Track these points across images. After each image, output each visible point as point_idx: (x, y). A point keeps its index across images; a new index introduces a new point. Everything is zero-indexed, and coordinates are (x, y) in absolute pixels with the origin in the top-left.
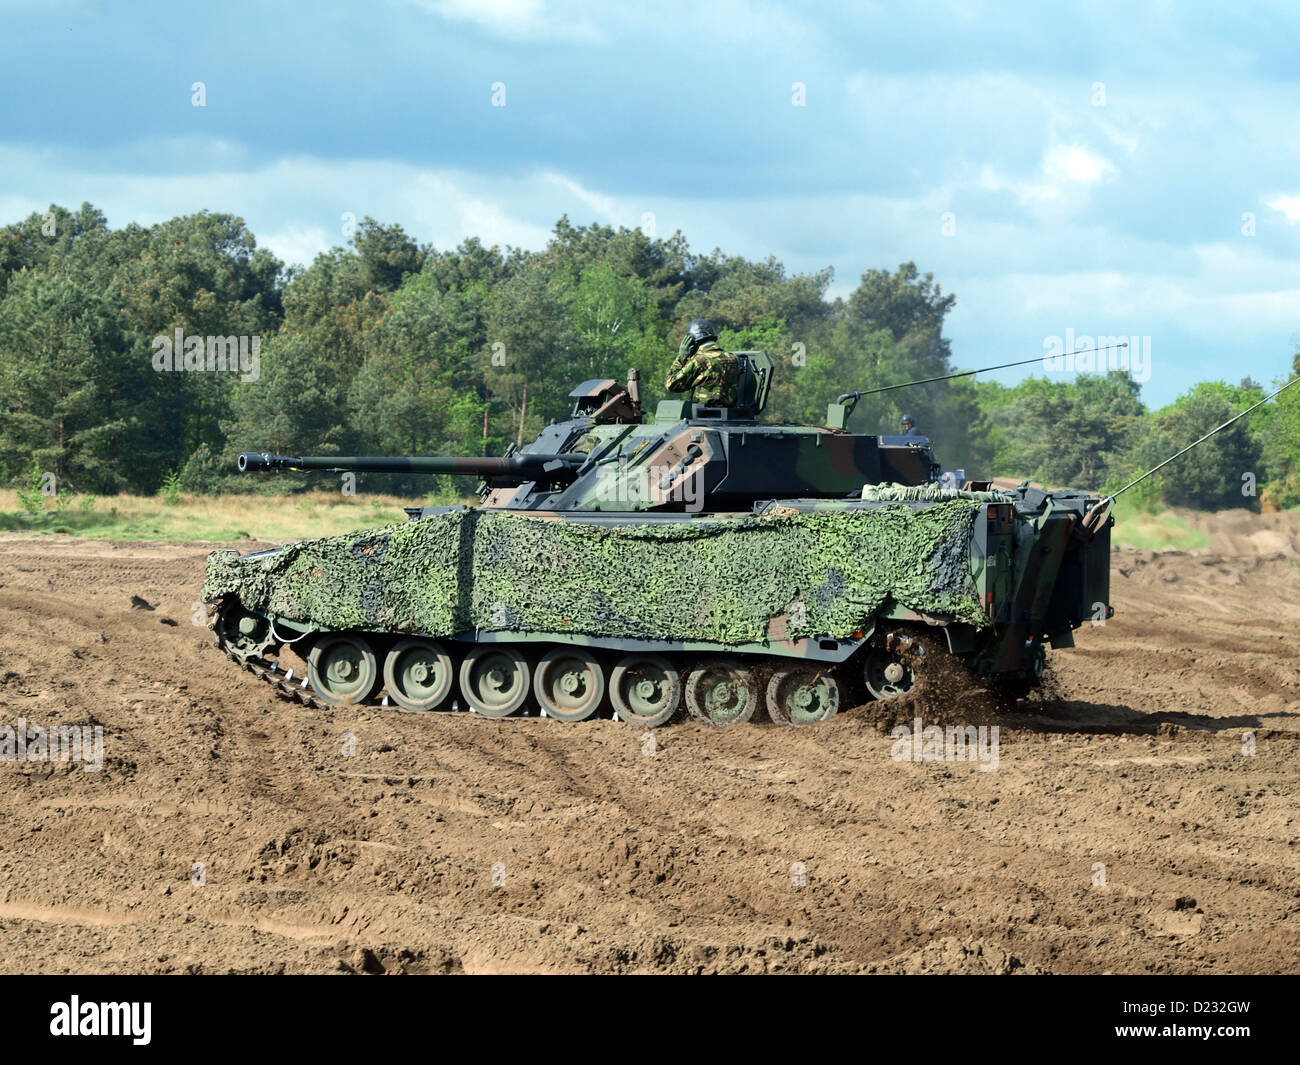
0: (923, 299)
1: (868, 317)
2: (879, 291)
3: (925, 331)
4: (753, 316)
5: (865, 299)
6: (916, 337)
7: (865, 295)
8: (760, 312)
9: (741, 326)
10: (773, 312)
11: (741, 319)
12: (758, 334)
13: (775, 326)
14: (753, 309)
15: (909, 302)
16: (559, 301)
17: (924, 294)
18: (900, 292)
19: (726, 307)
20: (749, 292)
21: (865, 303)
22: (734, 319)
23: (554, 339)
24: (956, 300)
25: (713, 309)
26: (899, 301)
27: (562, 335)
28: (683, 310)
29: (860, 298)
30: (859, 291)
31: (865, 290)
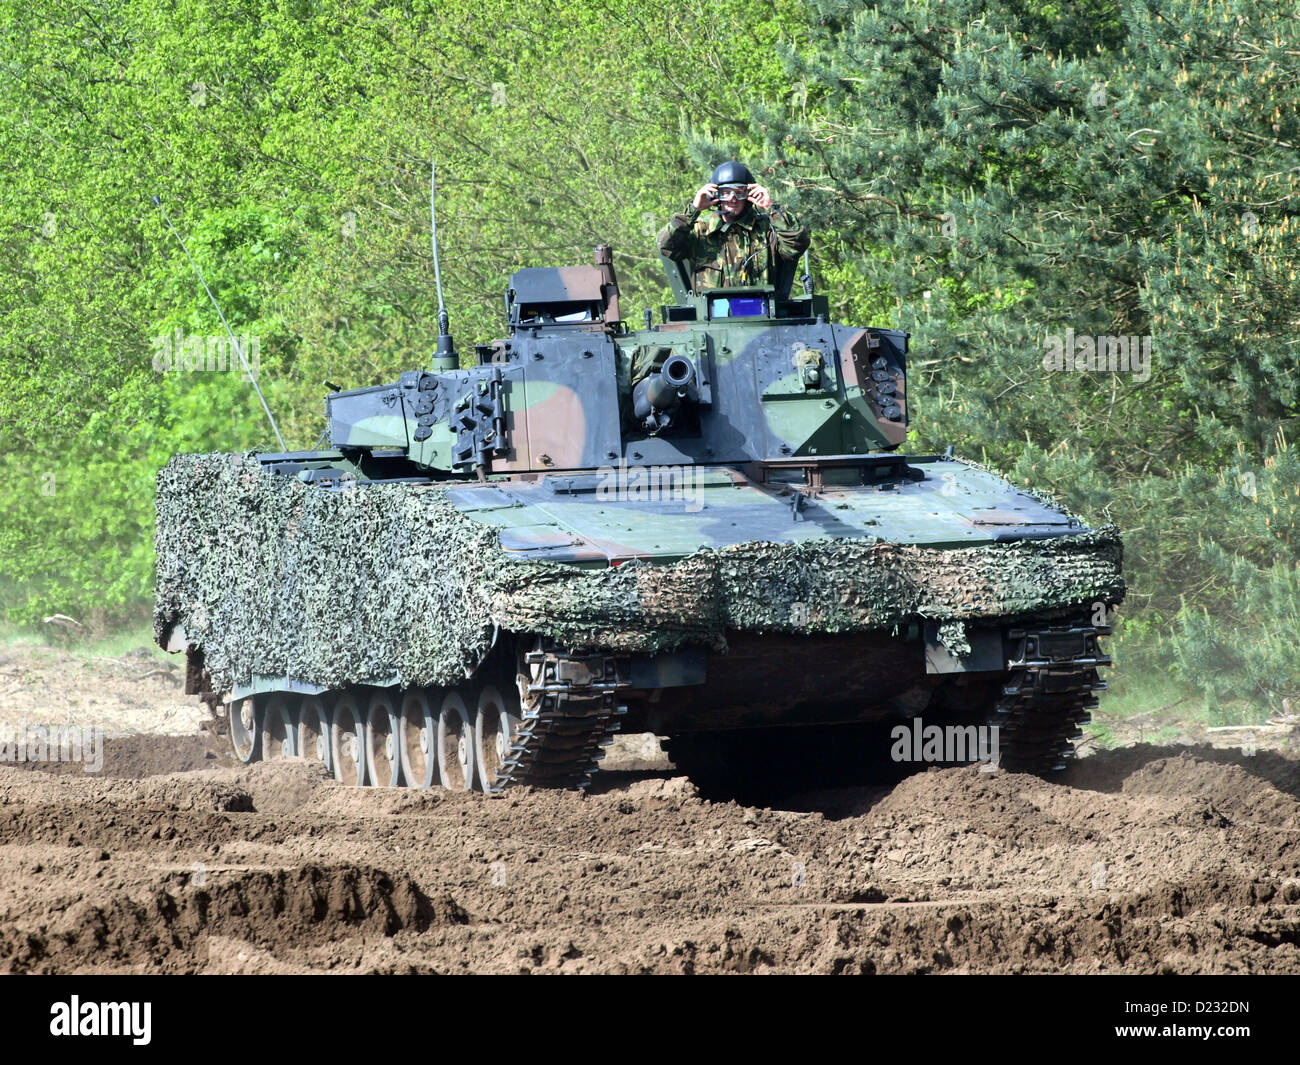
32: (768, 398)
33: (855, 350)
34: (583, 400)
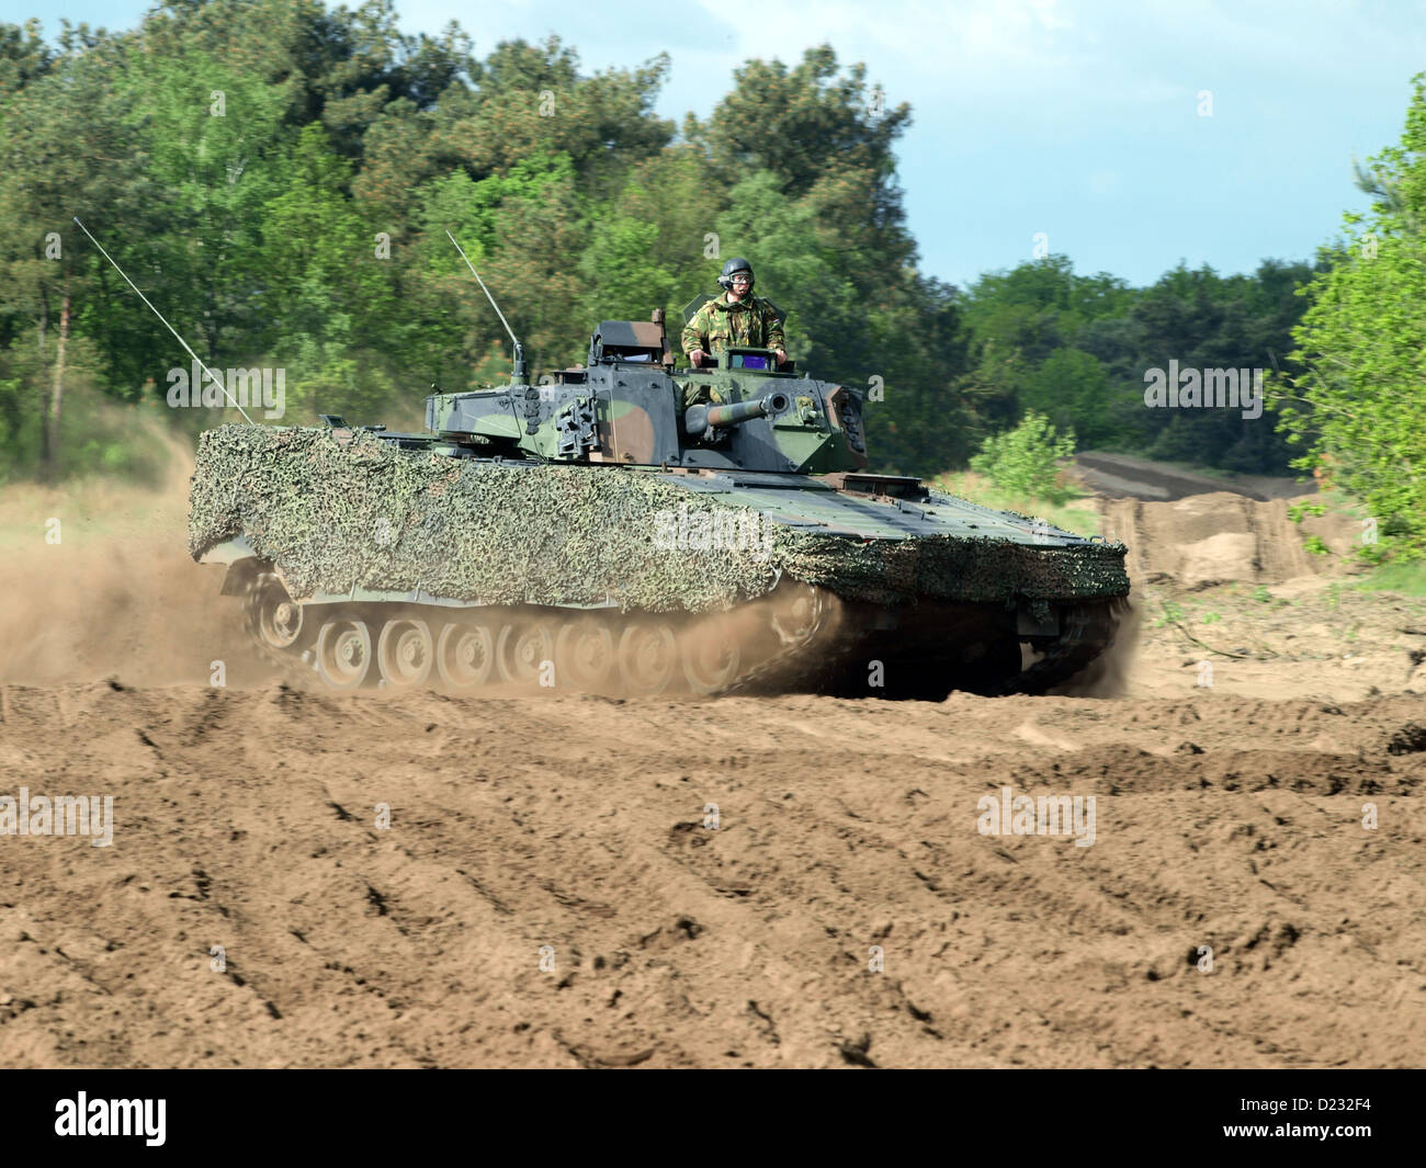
0: (851, 113)
1: (747, 149)
2: (765, 99)
3: (850, 174)
4: (513, 149)
5: (740, 116)
6: (834, 186)
7: (738, 108)
8: (526, 142)
9: (490, 167)
10: (548, 141)
11: (489, 155)
12: (519, 185)
13: (551, 168)
14: (512, 135)
15: (823, 118)
16: (125, 121)
17: (852, 105)
18: (803, 99)
19: (464, 130)
20: (505, 104)
21: (740, 124)
22: (476, 153)
23: (114, 193)
24: (913, 115)
25: (435, 134)
26: (802, 118)
27: (131, 186)
28: (380, 137)
29: (730, 113)
30: (728, 101)
31: (739, 100)
32: (777, 428)
33: (833, 399)
34: (651, 417)
